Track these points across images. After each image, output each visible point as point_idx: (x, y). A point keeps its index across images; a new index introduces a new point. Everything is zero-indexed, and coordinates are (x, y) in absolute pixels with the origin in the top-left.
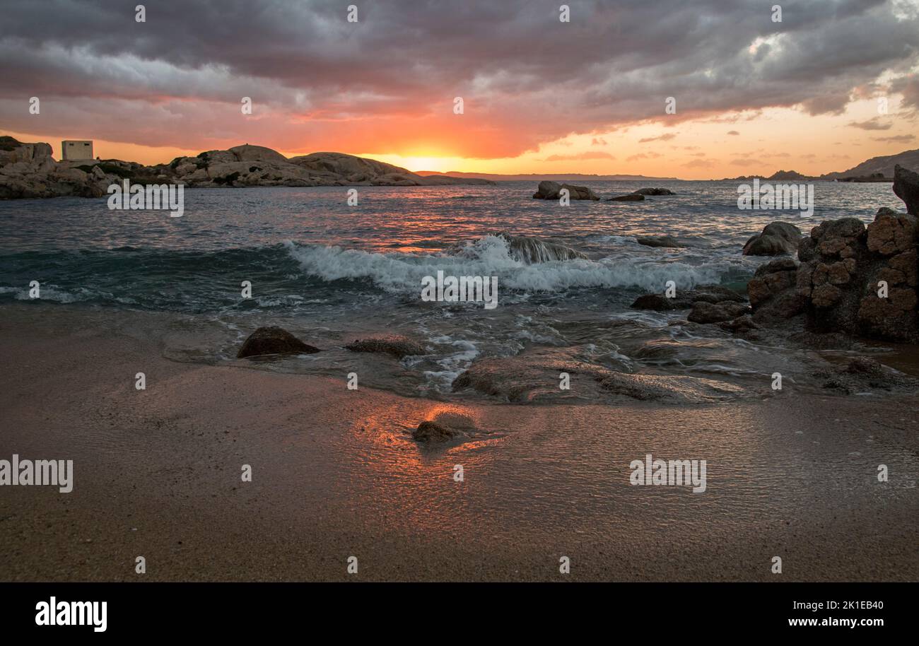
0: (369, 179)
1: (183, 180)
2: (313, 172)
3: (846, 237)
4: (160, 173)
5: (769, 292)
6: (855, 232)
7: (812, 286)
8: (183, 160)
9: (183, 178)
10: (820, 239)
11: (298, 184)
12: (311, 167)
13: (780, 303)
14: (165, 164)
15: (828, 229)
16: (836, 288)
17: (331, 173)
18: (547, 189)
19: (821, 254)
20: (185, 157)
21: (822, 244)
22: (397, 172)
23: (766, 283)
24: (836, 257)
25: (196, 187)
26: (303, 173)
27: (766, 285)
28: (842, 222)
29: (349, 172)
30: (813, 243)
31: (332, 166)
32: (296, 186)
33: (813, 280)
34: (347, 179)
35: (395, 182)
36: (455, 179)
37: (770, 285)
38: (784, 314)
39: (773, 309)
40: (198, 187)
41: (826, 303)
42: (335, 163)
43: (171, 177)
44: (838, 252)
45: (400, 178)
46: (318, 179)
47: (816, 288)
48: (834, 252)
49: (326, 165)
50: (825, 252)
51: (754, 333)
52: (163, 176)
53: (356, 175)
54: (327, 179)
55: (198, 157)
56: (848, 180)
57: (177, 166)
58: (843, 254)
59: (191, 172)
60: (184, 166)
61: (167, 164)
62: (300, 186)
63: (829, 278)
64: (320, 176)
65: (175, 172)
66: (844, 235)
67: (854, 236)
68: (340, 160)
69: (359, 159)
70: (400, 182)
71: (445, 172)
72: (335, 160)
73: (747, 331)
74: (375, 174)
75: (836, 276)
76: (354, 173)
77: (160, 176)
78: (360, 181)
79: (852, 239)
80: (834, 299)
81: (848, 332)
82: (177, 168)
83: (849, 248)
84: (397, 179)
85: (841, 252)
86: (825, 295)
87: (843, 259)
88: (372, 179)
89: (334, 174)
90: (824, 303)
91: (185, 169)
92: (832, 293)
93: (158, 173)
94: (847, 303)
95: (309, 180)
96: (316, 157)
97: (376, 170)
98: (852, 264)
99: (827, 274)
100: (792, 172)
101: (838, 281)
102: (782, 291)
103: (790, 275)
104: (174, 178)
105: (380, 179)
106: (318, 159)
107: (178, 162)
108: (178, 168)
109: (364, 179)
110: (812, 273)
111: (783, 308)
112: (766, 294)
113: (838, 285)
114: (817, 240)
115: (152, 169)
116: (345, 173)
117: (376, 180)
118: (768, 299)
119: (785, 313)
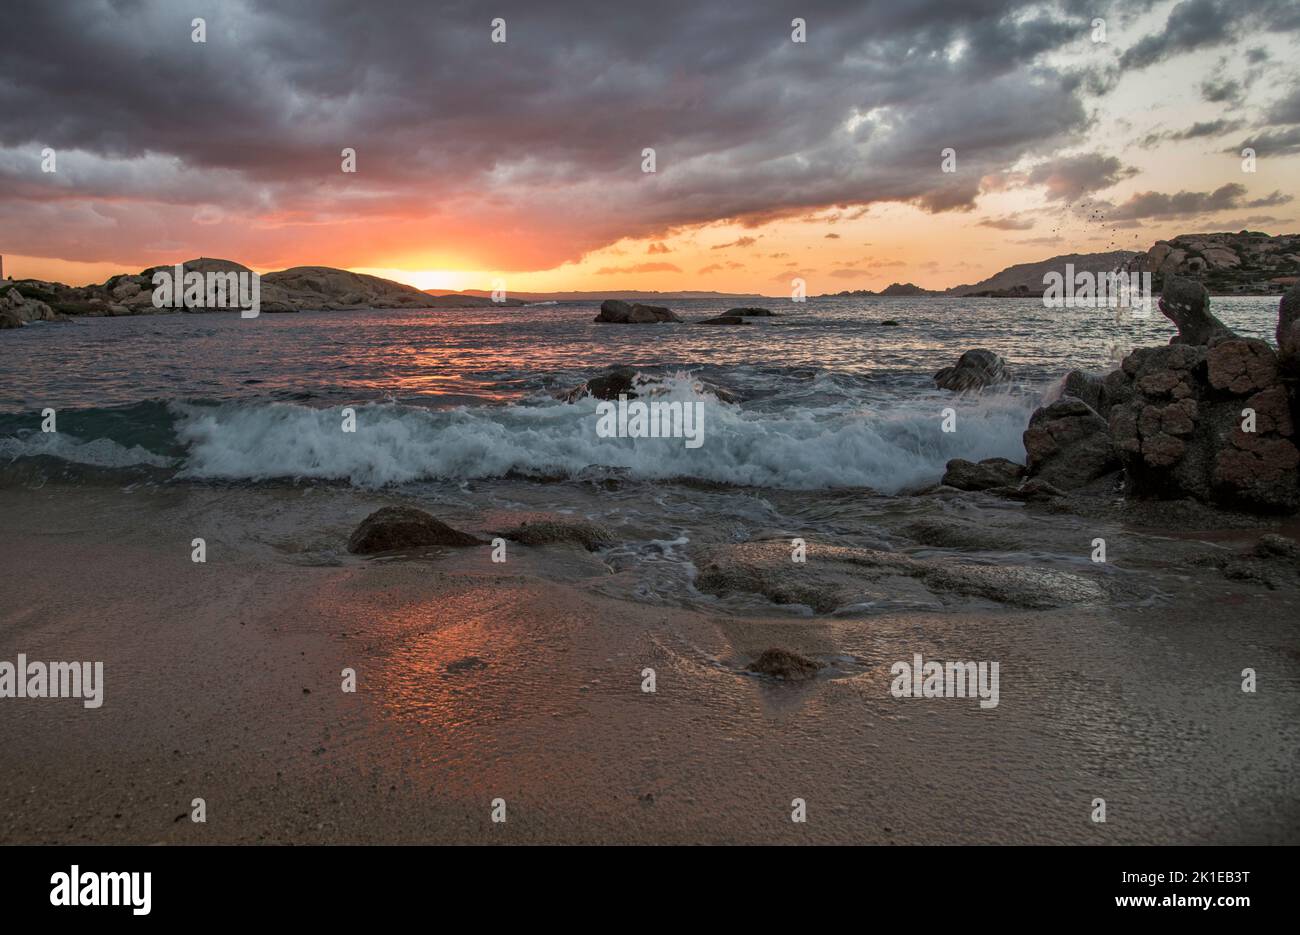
0: (367, 301)
1: (124, 305)
2: (292, 292)
3: (1178, 369)
4: (92, 297)
5: (1056, 446)
6: (1187, 363)
7: (1140, 437)
8: (121, 279)
9: (122, 302)
10: (1138, 373)
11: (274, 309)
12: (290, 286)
13: (1074, 460)
14: (98, 284)
15: (1148, 359)
16: (1176, 439)
17: (317, 293)
18: (613, 310)
19: (1144, 394)
20: (125, 275)
21: (1143, 380)
22: (402, 291)
23: (1050, 433)
24: (1166, 397)
25: (140, 313)
26: (279, 293)
27: (1050, 436)
28: (1169, 350)
29: (340, 292)
30: (1128, 379)
31: (318, 284)
32: (271, 312)
33: (1140, 429)
34: (338, 301)
35: (400, 304)
36: (479, 299)
37: (1055, 435)
38: (1083, 474)
39: (1065, 468)
40: (145, 314)
41: (1165, 461)
42: (321, 281)
43: (107, 302)
44: (1169, 391)
45: (406, 298)
46: (300, 302)
47: (1146, 439)
48: (1164, 390)
49: (309, 283)
50: (1150, 390)
51: (1057, 501)
52: (98, 300)
53: (349, 295)
54: (312, 302)
55: (142, 274)
56: (984, 294)
57: (115, 286)
58: (1177, 393)
59: (134, 295)
60: (125, 287)
61: (102, 284)
62: (277, 311)
63: (1163, 426)
64: (303, 297)
65: (112, 296)
66: (1174, 368)
67: (1186, 369)
68: (328, 276)
69: (353, 275)
70: (407, 304)
71: (460, 290)
72: (321, 276)
73: (1048, 499)
74: (375, 295)
75: (1175, 423)
76: (347, 293)
77: (91, 301)
78: (355, 303)
79: (1186, 373)
80: (1177, 454)
81: (1200, 500)
82: (114, 290)
83: (1183, 384)
84: (403, 300)
85: (1174, 390)
86: (1162, 450)
87: (1177, 400)
88: (371, 300)
89: (321, 295)
90: (1162, 459)
91: (126, 291)
92: (1172, 446)
93: (90, 296)
94: (1192, 460)
95: (290, 304)
96: (297, 273)
97: (375, 289)
98: (1193, 407)
99: (1160, 420)
100: (909, 286)
101: (1178, 430)
102: (1073, 444)
103: (1081, 422)
104: (111, 303)
105: (382, 300)
106: (300, 276)
107: (115, 281)
108: (117, 290)
109: (360, 301)
110: (1138, 419)
111: (1080, 466)
112: (1052, 448)
113: (1178, 436)
114: (1134, 374)
115: (82, 292)
116: (335, 293)
117: (376, 302)
118: (1054, 454)
119: (1086, 474)
